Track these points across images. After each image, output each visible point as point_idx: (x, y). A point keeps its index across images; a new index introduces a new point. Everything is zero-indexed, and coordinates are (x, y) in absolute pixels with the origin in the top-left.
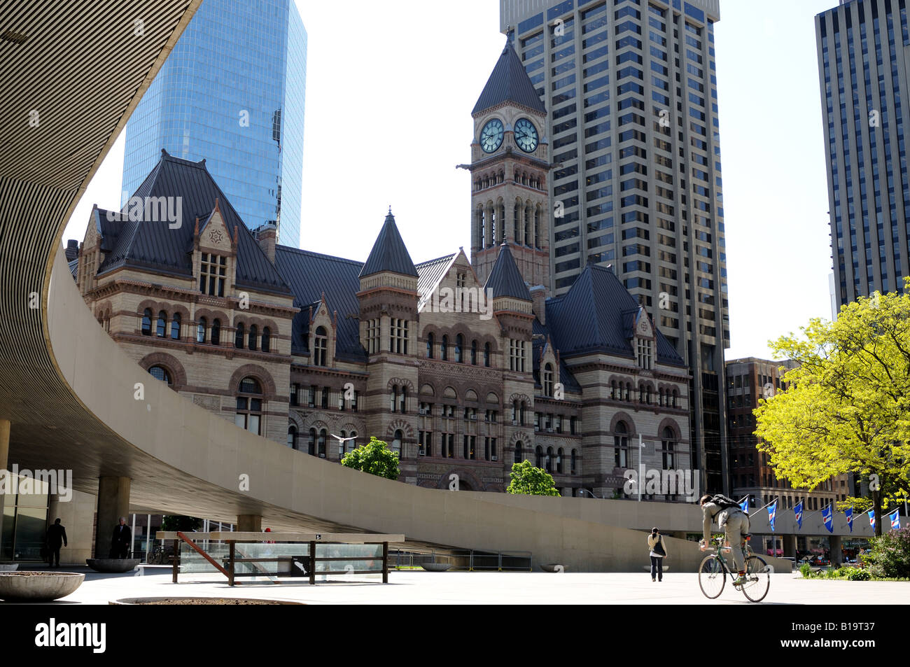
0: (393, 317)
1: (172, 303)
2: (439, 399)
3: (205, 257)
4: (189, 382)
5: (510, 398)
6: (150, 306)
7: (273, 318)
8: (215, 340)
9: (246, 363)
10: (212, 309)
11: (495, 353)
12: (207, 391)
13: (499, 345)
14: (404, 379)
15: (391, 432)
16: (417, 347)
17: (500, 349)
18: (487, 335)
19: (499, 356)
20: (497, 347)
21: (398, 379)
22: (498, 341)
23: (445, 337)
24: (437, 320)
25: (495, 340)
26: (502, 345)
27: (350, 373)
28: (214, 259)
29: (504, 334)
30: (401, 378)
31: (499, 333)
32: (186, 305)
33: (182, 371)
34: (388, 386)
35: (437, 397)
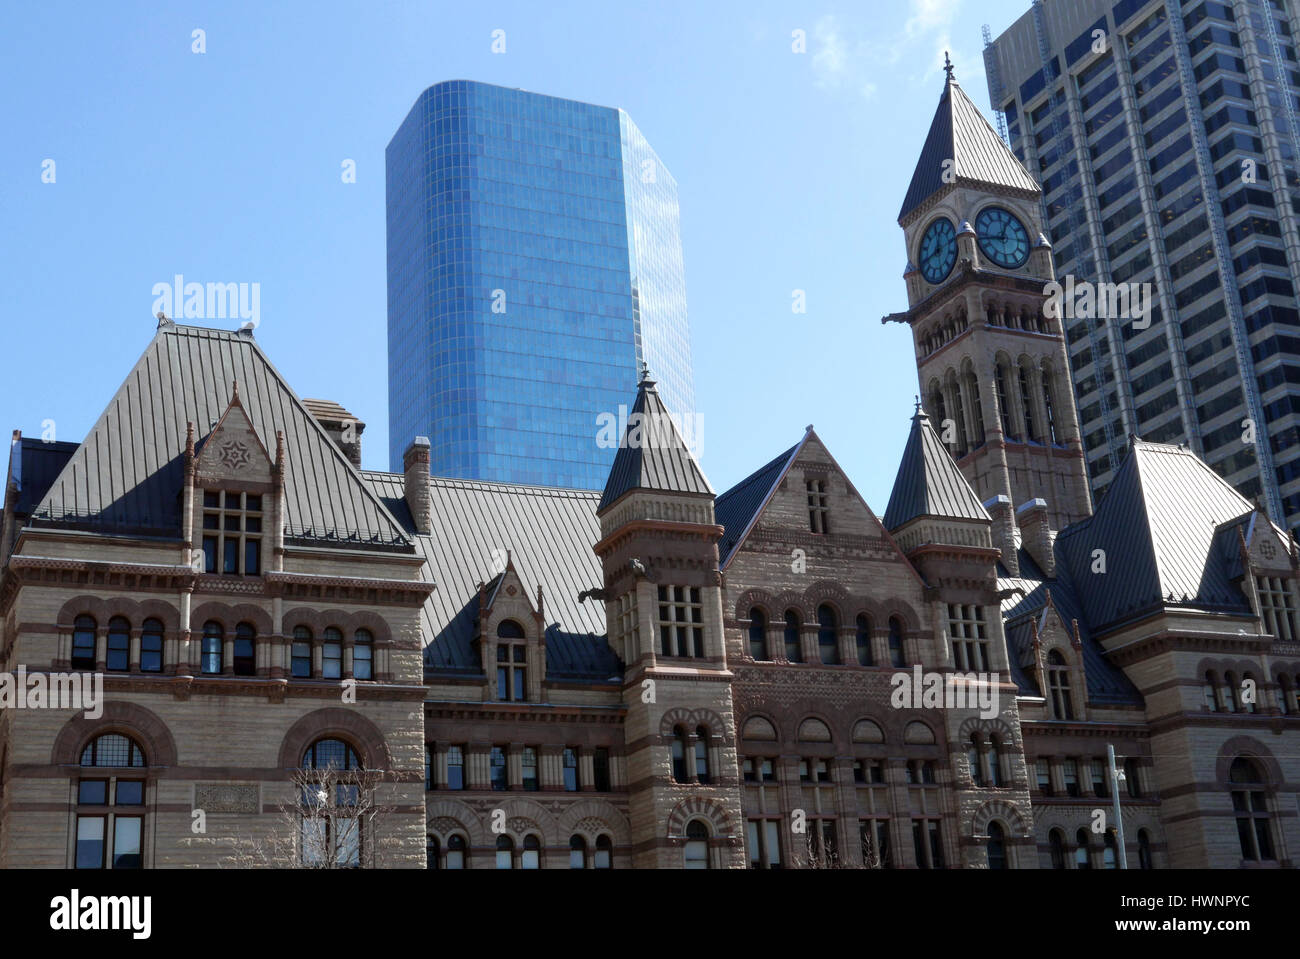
0: (662, 582)
1: (139, 597)
2: (790, 745)
3: (211, 498)
4: (182, 758)
5: (961, 729)
6: (86, 608)
7: (375, 608)
8: (246, 665)
9: (318, 708)
10: (232, 602)
11: (915, 636)
12: (225, 772)
13: (921, 619)
14: (699, 710)
15: (677, 826)
16: (728, 640)
17: (924, 628)
18: (890, 602)
19: (925, 642)
20: (917, 624)
21: (685, 710)
22: (919, 609)
23: (792, 615)
24: (767, 579)
25: (911, 610)
26: (930, 619)
27: (583, 709)
28: (233, 500)
29: (930, 595)
30: (691, 709)
31: (919, 594)
32: (169, 598)
33: (166, 735)
34: (662, 728)
35: (784, 741)
